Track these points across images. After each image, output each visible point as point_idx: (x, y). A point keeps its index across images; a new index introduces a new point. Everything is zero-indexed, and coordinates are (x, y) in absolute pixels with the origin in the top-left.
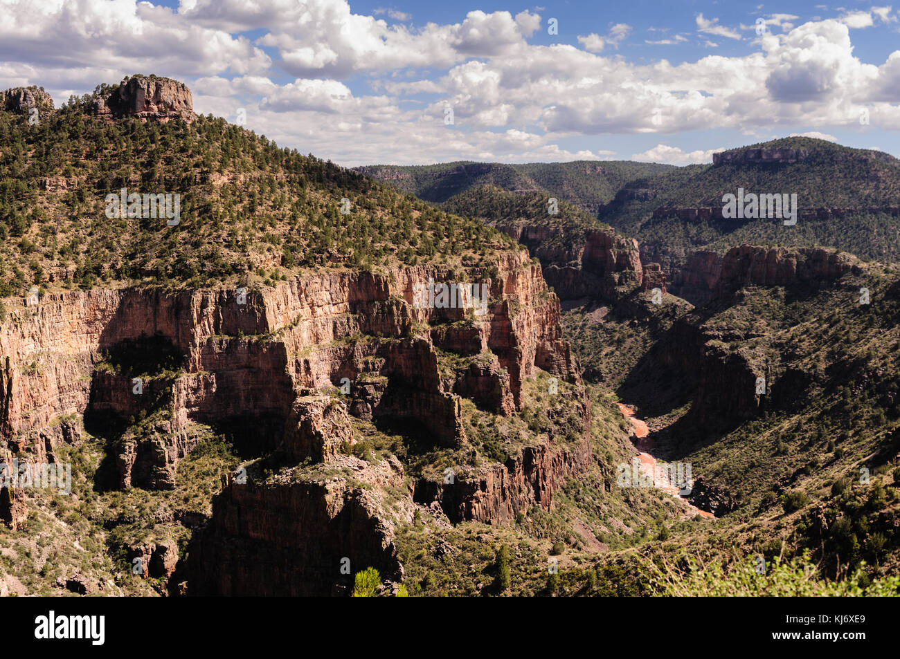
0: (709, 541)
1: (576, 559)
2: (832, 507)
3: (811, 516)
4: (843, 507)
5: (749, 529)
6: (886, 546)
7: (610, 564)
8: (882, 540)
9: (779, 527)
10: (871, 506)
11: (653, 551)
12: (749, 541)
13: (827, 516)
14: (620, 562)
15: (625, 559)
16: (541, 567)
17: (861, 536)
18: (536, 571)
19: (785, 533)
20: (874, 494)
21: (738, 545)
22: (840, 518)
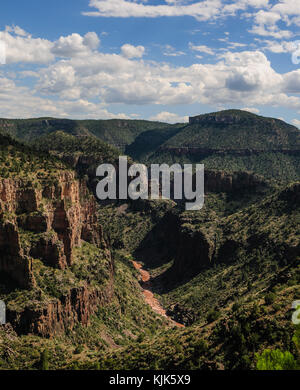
0: (166, 342)
1: (89, 356)
2: (231, 318)
3: (221, 324)
4: (238, 318)
5: (188, 333)
6: (259, 340)
7: (108, 358)
8: (257, 337)
9: (203, 332)
10: (252, 318)
11: (133, 349)
12: (187, 341)
13: (229, 324)
14: (115, 357)
15: (117, 355)
16: (68, 361)
17: (246, 335)
18: (65, 364)
19: (207, 335)
20: (253, 310)
21: (181, 343)
22: (236, 325)
